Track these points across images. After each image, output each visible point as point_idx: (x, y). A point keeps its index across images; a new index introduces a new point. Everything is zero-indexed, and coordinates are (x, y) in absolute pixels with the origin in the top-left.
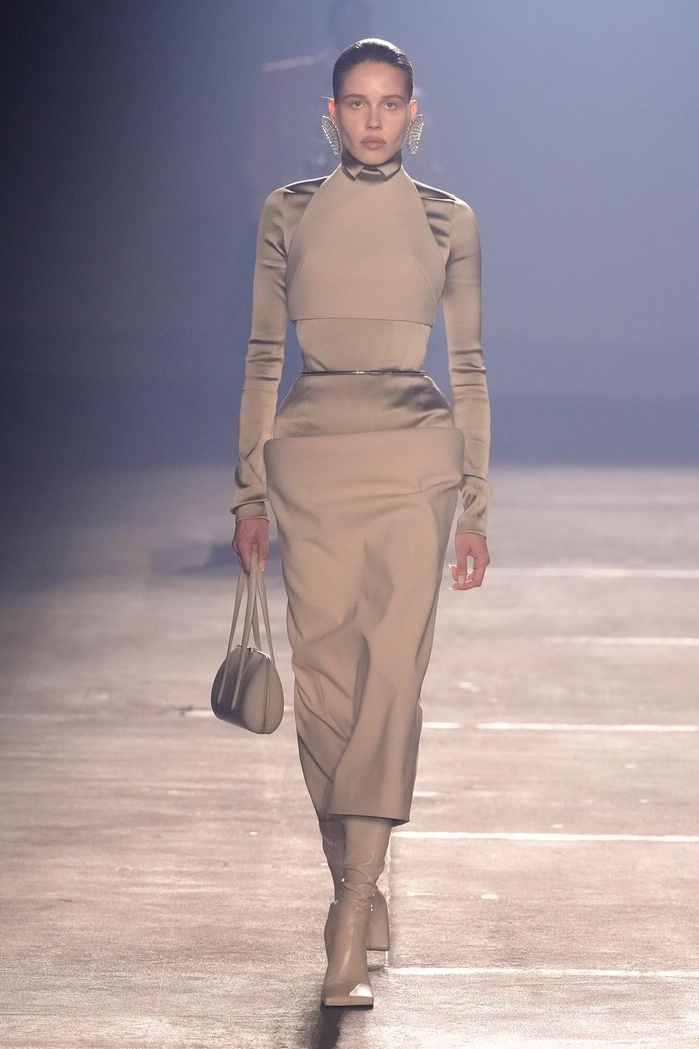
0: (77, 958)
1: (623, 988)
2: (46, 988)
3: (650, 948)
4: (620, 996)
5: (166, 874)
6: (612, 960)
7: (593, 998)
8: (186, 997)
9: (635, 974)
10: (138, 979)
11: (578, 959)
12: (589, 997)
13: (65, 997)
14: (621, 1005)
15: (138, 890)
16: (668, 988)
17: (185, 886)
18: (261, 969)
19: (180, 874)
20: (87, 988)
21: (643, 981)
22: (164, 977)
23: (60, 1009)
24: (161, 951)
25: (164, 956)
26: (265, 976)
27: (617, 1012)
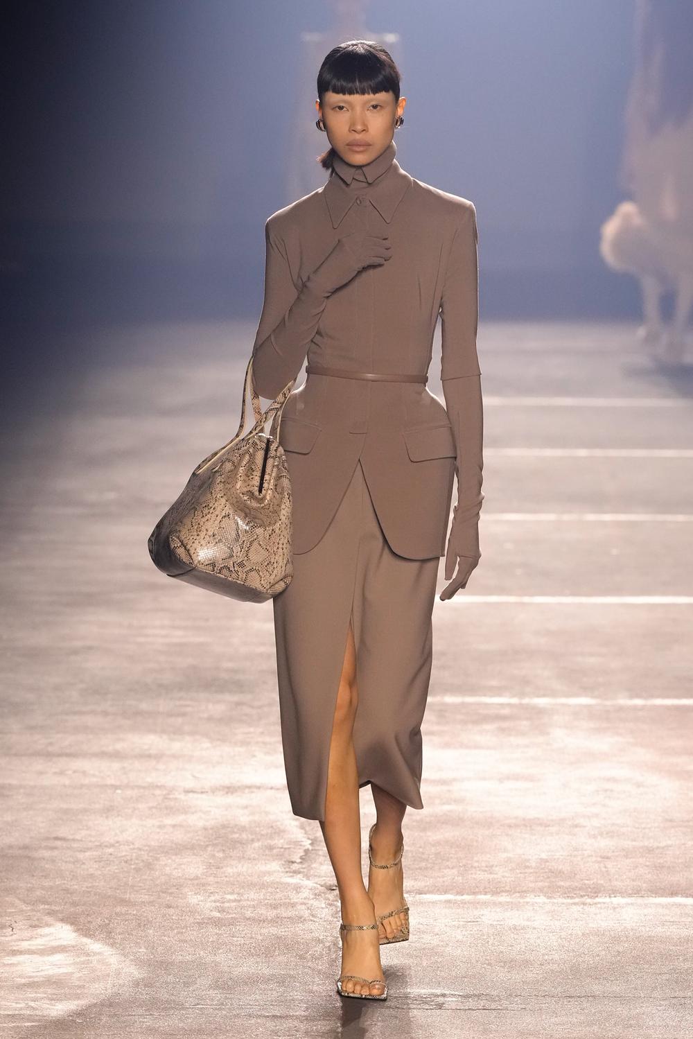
0: (97, 690)
1: (506, 711)
2: (75, 713)
3: (525, 681)
4: (504, 718)
5: (162, 627)
6: (498, 691)
7: (486, 719)
8: (180, 720)
9: (515, 701)
10: (144, 706)
11: (473, 690)
12: (480, 718)
13: (90, 720)
14: (505, 724)
15: (141, 640)
16: (539, 712)
17: (178, 636)
18: (235, 698)
19: (174, 627)
20: (105, 713)
21: (521, 706)
22: (163, 705)
23: (86, 729)
24: (160, 686)
25: (163, 689)
26: (238, 704)
27: (502, 730)
